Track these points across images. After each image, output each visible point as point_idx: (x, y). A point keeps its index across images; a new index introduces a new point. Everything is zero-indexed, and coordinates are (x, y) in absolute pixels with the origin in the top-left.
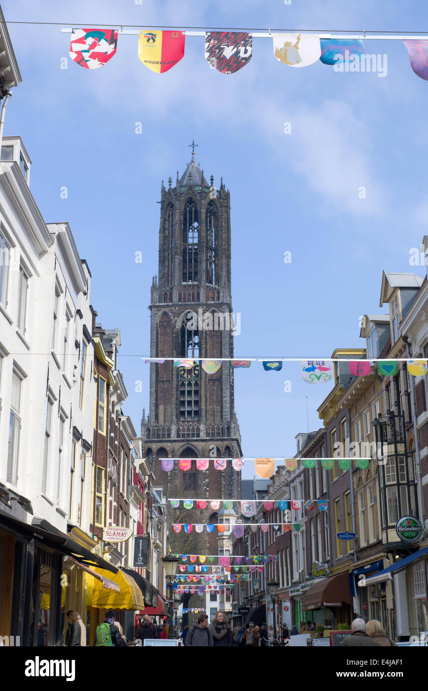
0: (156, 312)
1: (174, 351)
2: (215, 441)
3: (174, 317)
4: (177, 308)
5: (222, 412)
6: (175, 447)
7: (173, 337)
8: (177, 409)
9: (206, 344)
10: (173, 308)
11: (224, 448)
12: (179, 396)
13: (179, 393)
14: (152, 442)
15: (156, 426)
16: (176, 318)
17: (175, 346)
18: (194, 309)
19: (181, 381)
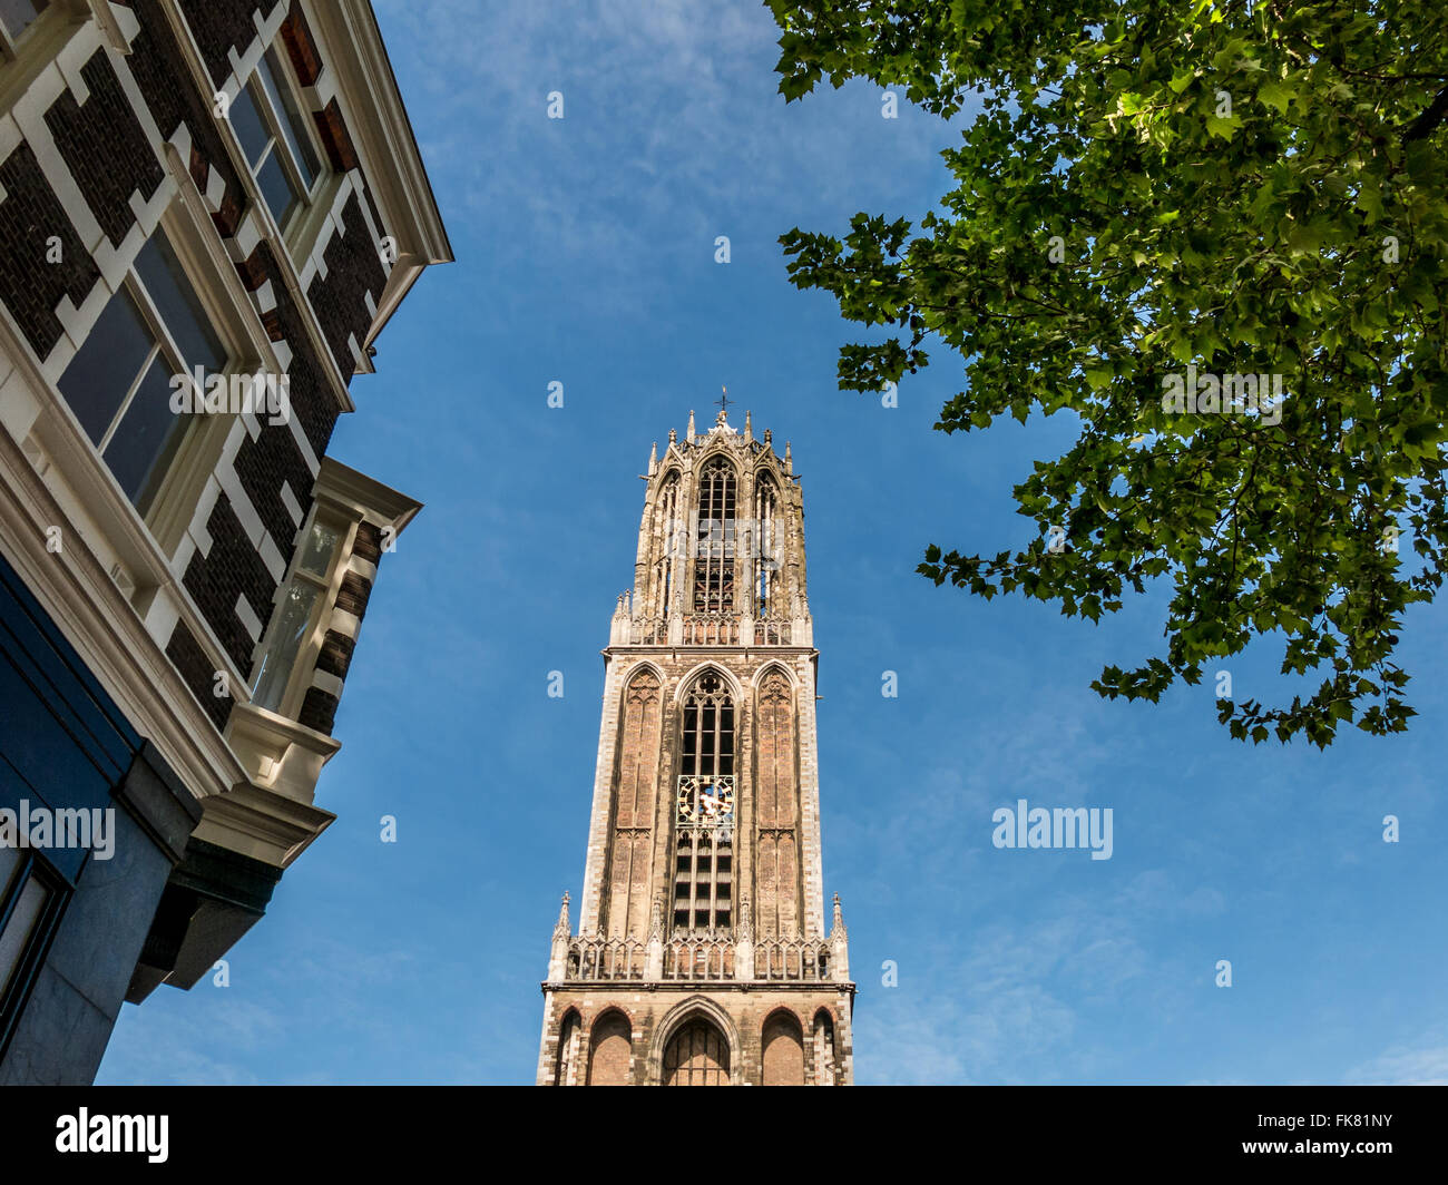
0: (621, 665)
1: (666, 754)
2: (784, 990)
3: (670, 676)
4: (678, 657)
5: (801, 916)
6: (655, 1008)
7: (664, 721)
8: (666, 902)
9: (755, 741)
10: (670, 657)
11: (811, 1015)
12: (673, 868)
13: (674, 863)
14: (581, 987)
15: (599, 943)
16: (677, 678)
17: (669, 743)
18: (724, 659)
19: (680, 830)
